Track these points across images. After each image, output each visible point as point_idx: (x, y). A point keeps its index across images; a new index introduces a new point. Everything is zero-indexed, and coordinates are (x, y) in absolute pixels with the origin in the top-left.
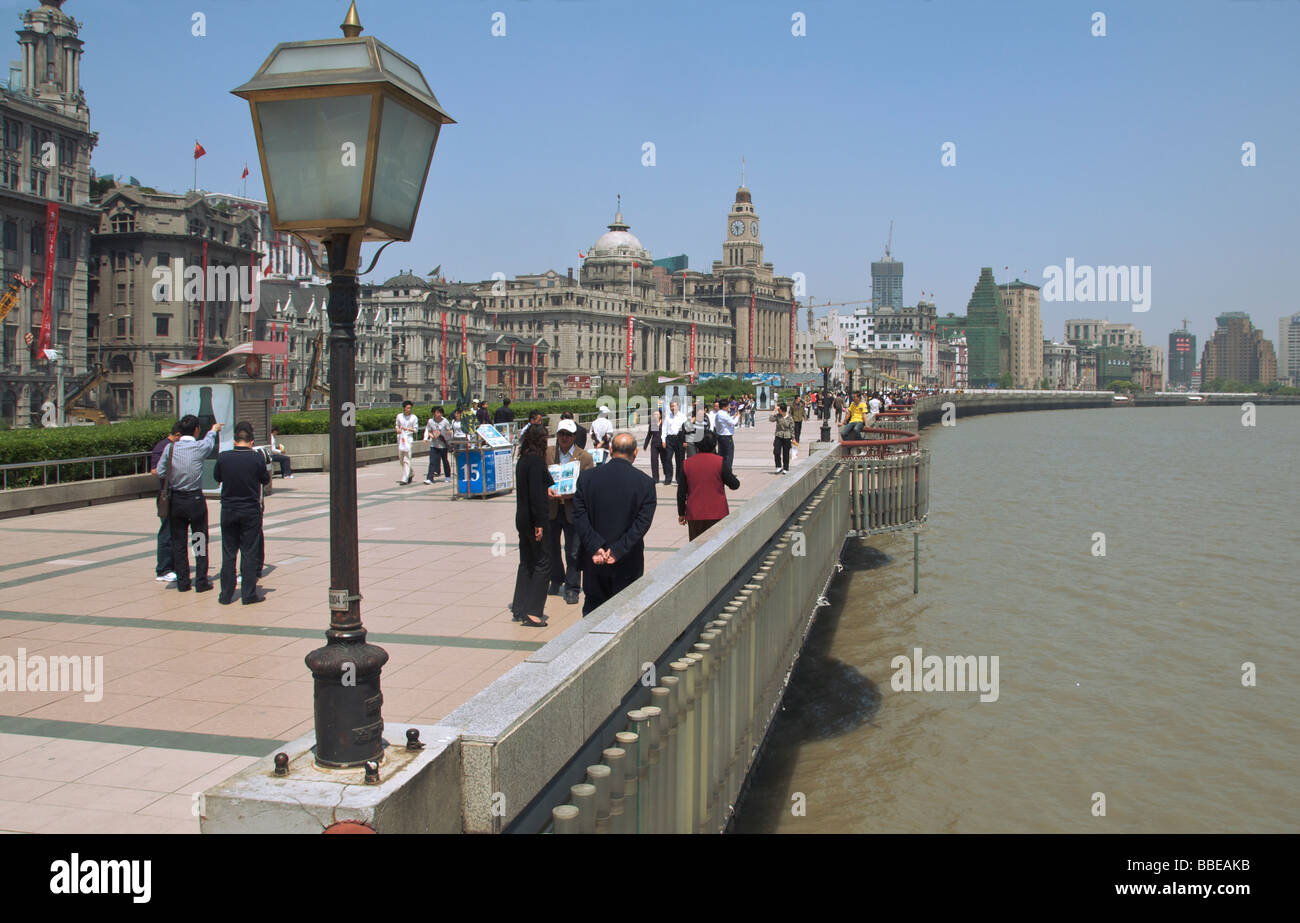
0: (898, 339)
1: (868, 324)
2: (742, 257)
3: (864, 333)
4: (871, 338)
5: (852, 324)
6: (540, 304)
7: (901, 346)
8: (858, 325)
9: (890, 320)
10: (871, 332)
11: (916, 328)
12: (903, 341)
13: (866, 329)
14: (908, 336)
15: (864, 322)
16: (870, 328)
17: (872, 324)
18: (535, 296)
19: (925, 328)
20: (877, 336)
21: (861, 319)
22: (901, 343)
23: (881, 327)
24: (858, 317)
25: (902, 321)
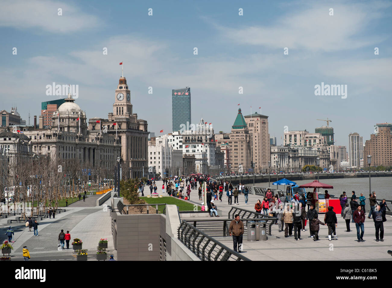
0: (195, 147)
1: (179, 140)
2: (123, 111)
3: (177, 144)
4: (181, 146)
5: (171, 140)
6: (40, 138)
7: (196, 151)
8: (174, 140)
9: (191, 138)
10: (181, 144)
11: (204, 141)
12: (197, 148)
13: (178, 142)
14: (200, 145)
15: (177, 138)
16: (180, 142)
17: (181, 140)
18: (38, 135)
19: (208, 141)
20: (184, 146)
21: (176, 137)
22: (196, 149)
23: (186, 141)
24: (174, 136)
25: (197, 138)
